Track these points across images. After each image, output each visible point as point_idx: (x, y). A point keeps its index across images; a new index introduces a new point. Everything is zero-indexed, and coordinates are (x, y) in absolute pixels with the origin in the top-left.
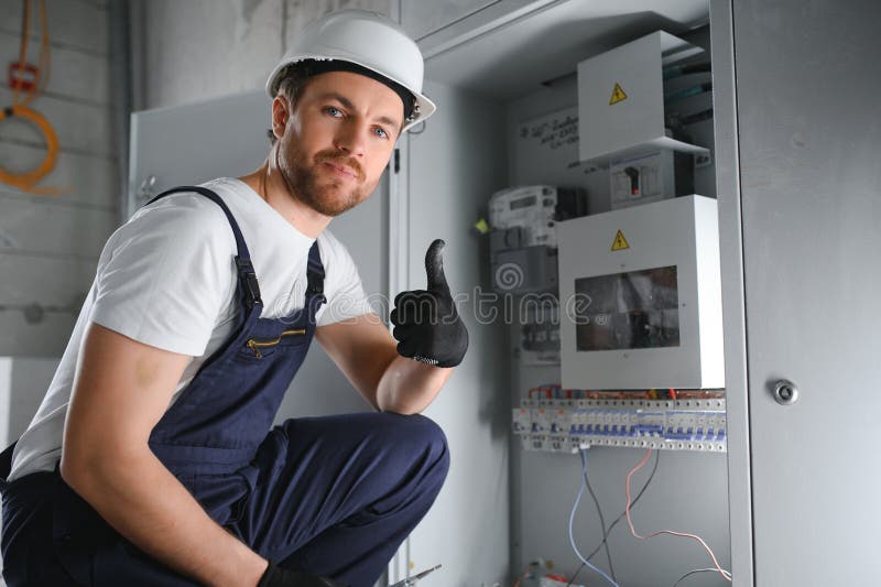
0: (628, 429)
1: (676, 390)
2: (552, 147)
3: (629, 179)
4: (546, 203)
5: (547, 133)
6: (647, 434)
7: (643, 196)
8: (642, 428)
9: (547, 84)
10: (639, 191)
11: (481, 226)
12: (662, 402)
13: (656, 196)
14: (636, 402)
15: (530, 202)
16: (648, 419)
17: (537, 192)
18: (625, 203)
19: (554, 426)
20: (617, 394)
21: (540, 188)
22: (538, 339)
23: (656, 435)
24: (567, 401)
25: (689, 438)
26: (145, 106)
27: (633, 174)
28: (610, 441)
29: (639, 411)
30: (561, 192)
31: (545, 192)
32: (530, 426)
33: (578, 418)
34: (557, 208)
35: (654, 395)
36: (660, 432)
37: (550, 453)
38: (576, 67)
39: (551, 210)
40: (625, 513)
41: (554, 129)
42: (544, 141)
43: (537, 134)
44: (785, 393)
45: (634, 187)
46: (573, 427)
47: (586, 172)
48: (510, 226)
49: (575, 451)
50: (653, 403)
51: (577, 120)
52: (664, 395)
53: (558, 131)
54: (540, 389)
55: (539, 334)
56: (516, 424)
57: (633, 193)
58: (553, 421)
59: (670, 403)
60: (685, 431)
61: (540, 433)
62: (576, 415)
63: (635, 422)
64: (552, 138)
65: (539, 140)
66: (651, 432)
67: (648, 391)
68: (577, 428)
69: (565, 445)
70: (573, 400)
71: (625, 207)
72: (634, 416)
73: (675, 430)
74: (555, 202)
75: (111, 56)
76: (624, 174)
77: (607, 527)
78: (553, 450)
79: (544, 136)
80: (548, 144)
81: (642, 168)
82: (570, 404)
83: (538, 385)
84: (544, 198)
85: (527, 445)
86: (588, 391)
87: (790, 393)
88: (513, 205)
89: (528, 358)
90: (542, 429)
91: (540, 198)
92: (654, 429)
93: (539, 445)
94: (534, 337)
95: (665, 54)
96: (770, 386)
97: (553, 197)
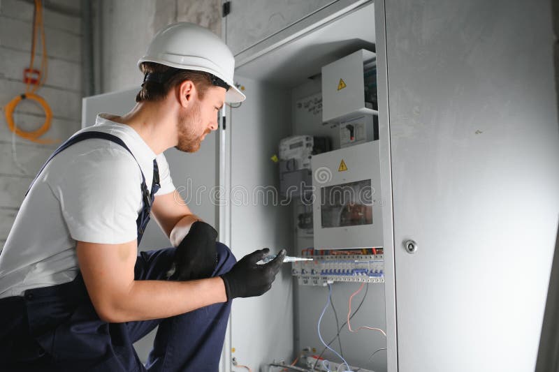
0: (350, 271)
1: (376, 249)
2: (314, 113)
3: (349, 132)
4: (308, 145)
5: (312, 105)
6: (360, 274)
7: (356, 141)
8: (357, 270)
9: (312, 78)
10: (354, 138)
11: (274, 158)
12: (368, 256)
13: (362, 141)
14: (356, 256)
15: (300, 144)
16: (360, 266)
17: (303, 139)
18: (348, 145)
19: (313, 271)
20: (346, 252)
21: (305, 137)
22: (307, 222)
23: (365, 275)
24: (320, 256)
25: (380, 276)
26: (102, 92)
27: (351, 128)
28: (342, 278)
29: (356, 261)
30: (316, 139)
31: (307, 139)
32: (301, 271)
33: (325, 266)
34: (314, 148)
35: (365, 252)
36: (366, 273)
37: (313, 287)
38: (321, 71)
39: (311, 149)
40: (347, 322)
41: (316, 103)
42: (310, 110)
43: (307, 106)
44: (411, 247)
45: (352, 136)
46: (323, 271)
47: (331, 127)
48: (290, 158)
49: (325, 285)
50: (363, 256)
51: (321, 100)
52: (370, 251)
53: (317, 105)
54: (307, 251)
55: (306, 219)
56: (294, 270)
57: (351, 139)
58: (313, 268)
59: (372, 256)
60: (379, 272)
61: (306, 275)
62: (324, 264)
63: (354, 267)
64: (314, 108)
65: (307, 109)
66: (362, 273)
67: (362, 250)
68: (324, 272)
69: (320, 281)
70: (324, 256)
71: (347, 146)
72: (353, 264)
73: (374, 272)
74: (313, 144)
75: (82, 64)
76: (346, 129)
77: (340, 327)
78: (314, 285)
79: (310, 107)
80: (312, 111)
81: (356, 125)
82: (322, 258)
83: (306, 248)
84: (307, 142)
85: (300, 281)
86: (332, 251)
87: (413, 246)
88: (291, 147)
89: (302, 233)
90: (307, 272)
91: (305, 142)
92: (363, 271)
93: (306, 282)
94: (305, 221)
95: (365, 63)
96: (404, 243)
97: (312, 142)
